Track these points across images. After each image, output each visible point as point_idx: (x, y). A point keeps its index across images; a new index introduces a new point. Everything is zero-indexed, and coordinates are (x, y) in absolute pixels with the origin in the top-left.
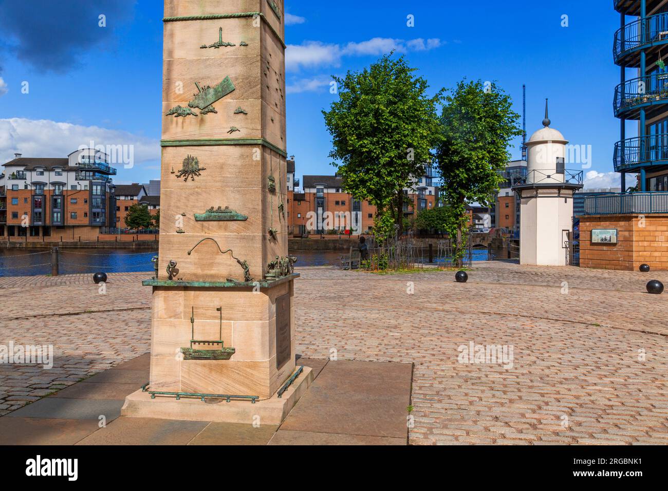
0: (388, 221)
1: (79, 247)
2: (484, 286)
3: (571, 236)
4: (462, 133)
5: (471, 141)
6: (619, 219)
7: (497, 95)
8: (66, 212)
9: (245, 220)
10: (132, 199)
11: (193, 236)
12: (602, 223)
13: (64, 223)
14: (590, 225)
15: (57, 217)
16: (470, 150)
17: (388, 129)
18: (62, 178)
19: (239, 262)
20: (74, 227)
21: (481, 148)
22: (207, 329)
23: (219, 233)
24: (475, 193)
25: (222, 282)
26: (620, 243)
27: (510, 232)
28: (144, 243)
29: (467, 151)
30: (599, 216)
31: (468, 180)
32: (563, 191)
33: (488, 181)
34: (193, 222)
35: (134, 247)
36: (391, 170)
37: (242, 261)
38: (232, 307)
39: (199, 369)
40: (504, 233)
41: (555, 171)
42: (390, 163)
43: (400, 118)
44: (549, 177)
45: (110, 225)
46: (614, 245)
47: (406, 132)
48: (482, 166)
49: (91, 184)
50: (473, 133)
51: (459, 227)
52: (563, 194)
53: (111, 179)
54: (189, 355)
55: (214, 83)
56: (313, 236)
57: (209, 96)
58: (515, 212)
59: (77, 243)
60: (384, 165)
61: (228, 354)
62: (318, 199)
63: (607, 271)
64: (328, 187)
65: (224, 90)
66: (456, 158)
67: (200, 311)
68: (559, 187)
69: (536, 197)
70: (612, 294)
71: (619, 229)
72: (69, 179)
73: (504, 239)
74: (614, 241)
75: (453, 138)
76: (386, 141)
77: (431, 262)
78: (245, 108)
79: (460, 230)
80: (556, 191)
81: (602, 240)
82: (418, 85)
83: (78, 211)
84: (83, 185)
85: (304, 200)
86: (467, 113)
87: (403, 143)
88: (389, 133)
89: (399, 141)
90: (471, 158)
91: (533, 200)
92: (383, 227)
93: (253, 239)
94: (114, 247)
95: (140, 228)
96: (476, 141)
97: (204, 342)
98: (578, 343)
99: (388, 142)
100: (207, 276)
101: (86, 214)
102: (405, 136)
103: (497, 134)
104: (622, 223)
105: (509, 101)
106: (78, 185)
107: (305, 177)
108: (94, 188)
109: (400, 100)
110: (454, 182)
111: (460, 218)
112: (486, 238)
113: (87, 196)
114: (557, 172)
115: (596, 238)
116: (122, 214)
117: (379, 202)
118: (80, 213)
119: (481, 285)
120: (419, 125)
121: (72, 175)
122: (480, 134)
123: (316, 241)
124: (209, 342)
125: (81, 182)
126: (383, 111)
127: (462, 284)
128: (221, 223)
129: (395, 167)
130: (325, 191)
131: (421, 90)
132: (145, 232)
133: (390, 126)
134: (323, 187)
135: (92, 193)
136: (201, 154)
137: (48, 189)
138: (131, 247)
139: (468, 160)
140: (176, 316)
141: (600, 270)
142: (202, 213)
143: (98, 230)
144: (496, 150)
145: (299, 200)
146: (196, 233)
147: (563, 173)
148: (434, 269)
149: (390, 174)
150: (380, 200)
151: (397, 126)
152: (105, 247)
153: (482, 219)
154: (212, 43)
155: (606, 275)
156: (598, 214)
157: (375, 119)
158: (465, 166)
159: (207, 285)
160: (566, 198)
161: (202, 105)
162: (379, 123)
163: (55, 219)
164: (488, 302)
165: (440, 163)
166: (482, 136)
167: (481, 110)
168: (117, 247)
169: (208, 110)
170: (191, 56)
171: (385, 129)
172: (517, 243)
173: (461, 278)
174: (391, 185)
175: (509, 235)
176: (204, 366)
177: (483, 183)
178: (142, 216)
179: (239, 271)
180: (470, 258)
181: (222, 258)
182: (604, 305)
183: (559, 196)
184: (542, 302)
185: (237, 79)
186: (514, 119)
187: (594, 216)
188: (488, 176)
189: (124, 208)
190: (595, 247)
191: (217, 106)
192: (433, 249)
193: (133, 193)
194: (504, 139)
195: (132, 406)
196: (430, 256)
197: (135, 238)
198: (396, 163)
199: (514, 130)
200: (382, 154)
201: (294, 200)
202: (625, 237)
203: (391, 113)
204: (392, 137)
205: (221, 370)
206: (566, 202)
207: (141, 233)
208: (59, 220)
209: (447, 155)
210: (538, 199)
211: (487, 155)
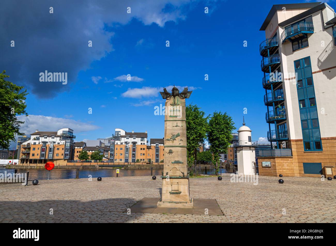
0: (193, 159)
1: (58, 168)
2: (228, 181)
3: (255, 164)
4: (216, 129)
5: (219, 131)
6: (271, 158)
7: (227, 116)
8: (54, 154)
9: (183, 163)
10: (80, 148)
11: (171, 167)
12: (265, 160)
13: (53, 158)
14: (261, 160)
15: (51, 156)
16: (219, 134)
17: (193, 128)
18: (54, 140)
19: (182, 172)
20: (57, 160)
21: (223, 134)
22: (175, 187)
23: (177, 166)
24: (221, 149)
25: (178, 177)
26: (272, 167)
27: (233, 162)
28: (85, 166)
29: (218, 135)
30: (264, 157)
31: (219, 144)
32: (251, 148)
33: (226, 145)
34: (171, 164)
35: (81, 168)
36: (194, 142)
37: (183, 172)
38: (180, 182)
39: (173, 196)
40: (230, 162)
41: (248, 141)
42: (193, 139)
43: (196, 124)
44: (246, 143)
45: (71, 159)
46: (270, 167)
47: (199, 129)
48: (224, 140)
49: (66, 142)
50: (220, 129)
51: (217, 161)
52: (252, 149)
53: (73, 140)
54: (171, 193)
55: (176, 134)
56: (155, 163)
57: (175, 137)
58: (234, 153)
59: (58, 166)
60: (191, 140)
61: (180, 193)
62: (157, 148)
63: (268, 177)
64: (160, 143)
65: (178, 135)
66: (215, 137)
67: (174, 183)
68: (250, 147)
69: (242, 150)
70: (268, 183)
71: (271, 162)
72: (57, 140)
73: (230, 165)
74: (270, 166)
75: (213, 130)
76: (192, 132)
77: (206, 174)
78: (182, 139)
79: (217, 162)
80: (249, 148)
81: (266, 166)
82: (201, 113)
83: (60, 153)
84: (63, 142)
85: (151, 149)
86: (218, 122)
87: (198, 133)
88: (193, 129)
89: (196, 132)
90: (220, 137)
91: (241, 151)
92: (191, 161)
93: (185, 167)
94: (73, 168)
95: (84, 160)
96: (221, 131)
97: (174, 190)
98: (256, 195)
99: (193, 132)
100: (174, 175)
101: (62, 154)
102: (198, 130)
103: (228, 129)
104: (272, 160)
105: (231, 118)
106: (60, 142)
107: (151, 139)
108: (67, 144)
109: (196, 119)
110: (214, 145)
111: (217, 158)
112: (223, 164)
113: (64, 147)
114: (249, 141)
115: (264, 165)
116: (76, 154)
117: (189, 152)
118: (60, 154)
119: (226, 181)
120: (203, 126)
121: (59, 138)
122: (222, 129)
123: (156, 165)
124: (175, 190)
125: (61, 141)
126: (191, 122)
127: (220, 181)
128: (177, 164)
129: (195, 141)
130: (159, 145)
131: (203, 115)
132: (86, 162)
133: (193, 127)
134: (158, 143)
135: (66, 146)
136: (173, 149)
137: (48, 144)
138: (80, 168)
139: (219, 138)
140: (168, 184)
141: (266, 177)
142: (173, 162)
143: (67, 161)
144: (228, 134)
145: (149, 149)
146: (172, 166)
147: (251, 142)
148: (209, 176)
149: (193, 143)
150: (190, 152)
151: (196, 127)
152: (69, 168)
153: (221, 156)
154: (175, 126)
155: (268, 178)
156: (264, 156)
157: (189, 125)
158: (218, 140)
159: (175, 177)
160: (252, 150)
161: (173, 139)
162: (190, 126)
163: (50, 156)
164: (230, 186)
165: (209, 138)
166: (223, 130)
167: (222, 121)
168: (74, 168)
169: (174, 139)
170: (171, 128)
171: (192, 128)
172: (236, 166)
173: (220, 179)
174: (193, 147)
175: (232, 163)
176: (175, 195)
177: (224, 146)
178: (85, 155)
179: (182, 175)
180: (221, 173)
181: (178, 172)
182: (265, 187)
183: (250, 150)
184: (246, 186)
185: (181, 133)
186: (233, 124)
187: (262, 157)
188: (226, 143)
189: (77, 152)
190: (264, 168)
191: (176, 139)
192: (207, 168)
193: (81, 146)
194: (230, 131)
195: (159, 205)
196: (206, 171)
197: (82, 164)
198: (195, 139)
199: (234, 128)
200: (191, 136)
201: (147, 149)
202: (273, 164)
203: (194, 123)
204: (194, 131)
205: (178, 197)
206: (253, 152)
207: (84, 162)
208: (51, 157)
209: (211, 136)
210: (243, 151)
211: (225, 136)
